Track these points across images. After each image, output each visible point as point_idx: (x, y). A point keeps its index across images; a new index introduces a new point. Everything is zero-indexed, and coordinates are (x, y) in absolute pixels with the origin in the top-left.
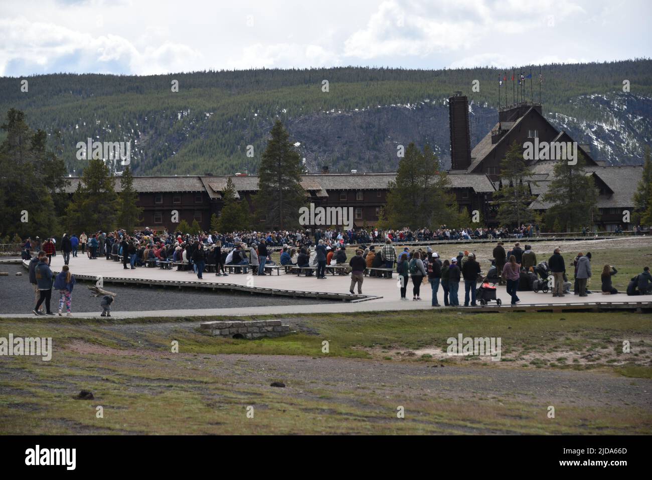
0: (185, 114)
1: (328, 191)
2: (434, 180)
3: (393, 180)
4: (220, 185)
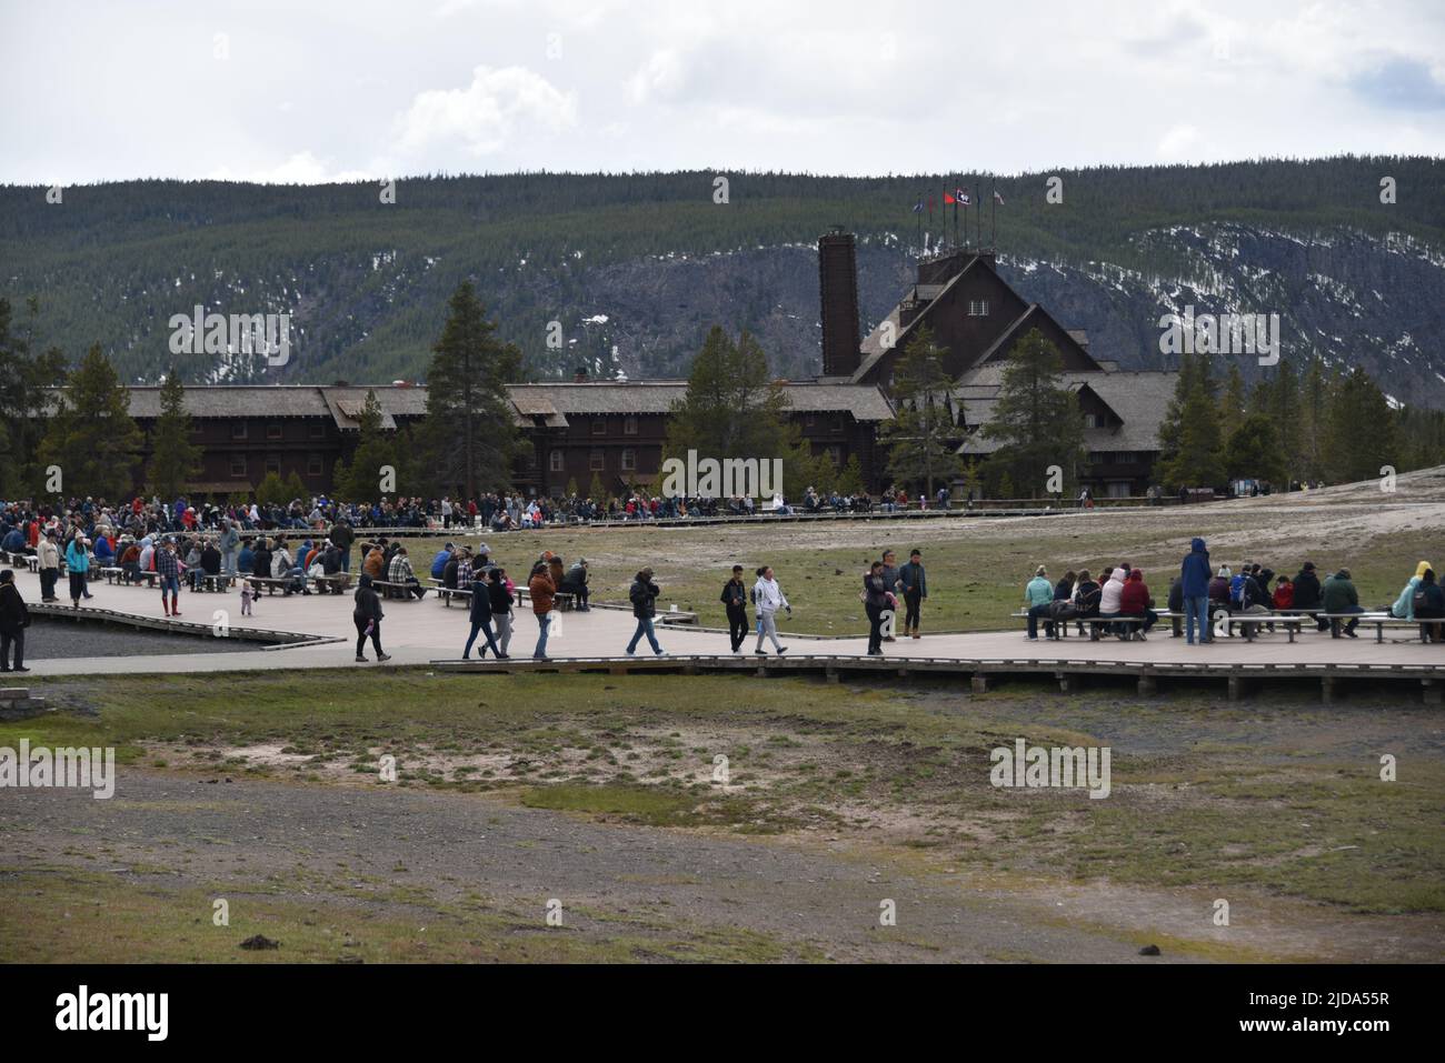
0: (388, 258)
1: (568, 416)
2: (758, 398)
3: (681, 395)
4: (354, 404)
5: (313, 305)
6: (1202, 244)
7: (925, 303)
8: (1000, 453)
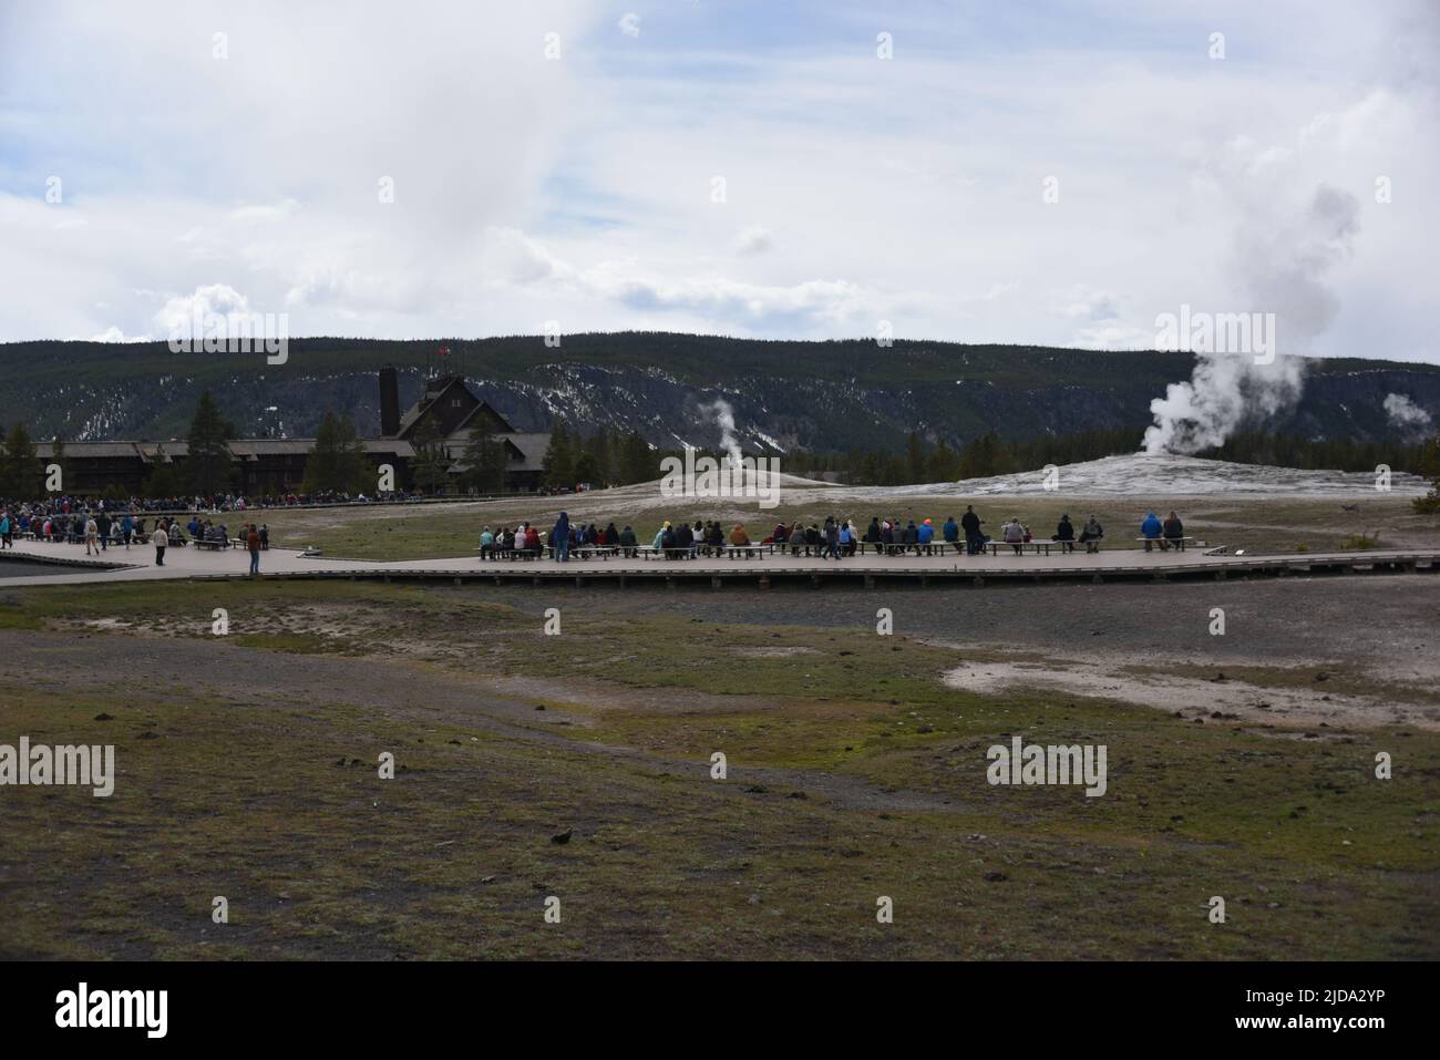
0: (167, 379)
1: (258, 456)
2: (351, 447)
3: (313, 445)
4: (151, 450)
5: (130, 401)
6: (562, 372)
7: (431, 400)
8: (468, 472)
